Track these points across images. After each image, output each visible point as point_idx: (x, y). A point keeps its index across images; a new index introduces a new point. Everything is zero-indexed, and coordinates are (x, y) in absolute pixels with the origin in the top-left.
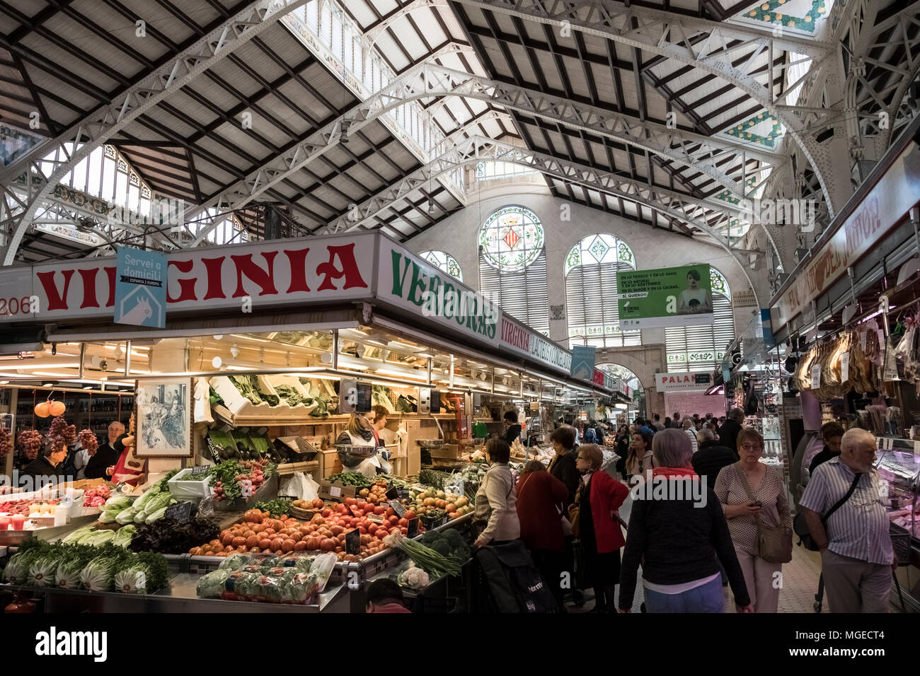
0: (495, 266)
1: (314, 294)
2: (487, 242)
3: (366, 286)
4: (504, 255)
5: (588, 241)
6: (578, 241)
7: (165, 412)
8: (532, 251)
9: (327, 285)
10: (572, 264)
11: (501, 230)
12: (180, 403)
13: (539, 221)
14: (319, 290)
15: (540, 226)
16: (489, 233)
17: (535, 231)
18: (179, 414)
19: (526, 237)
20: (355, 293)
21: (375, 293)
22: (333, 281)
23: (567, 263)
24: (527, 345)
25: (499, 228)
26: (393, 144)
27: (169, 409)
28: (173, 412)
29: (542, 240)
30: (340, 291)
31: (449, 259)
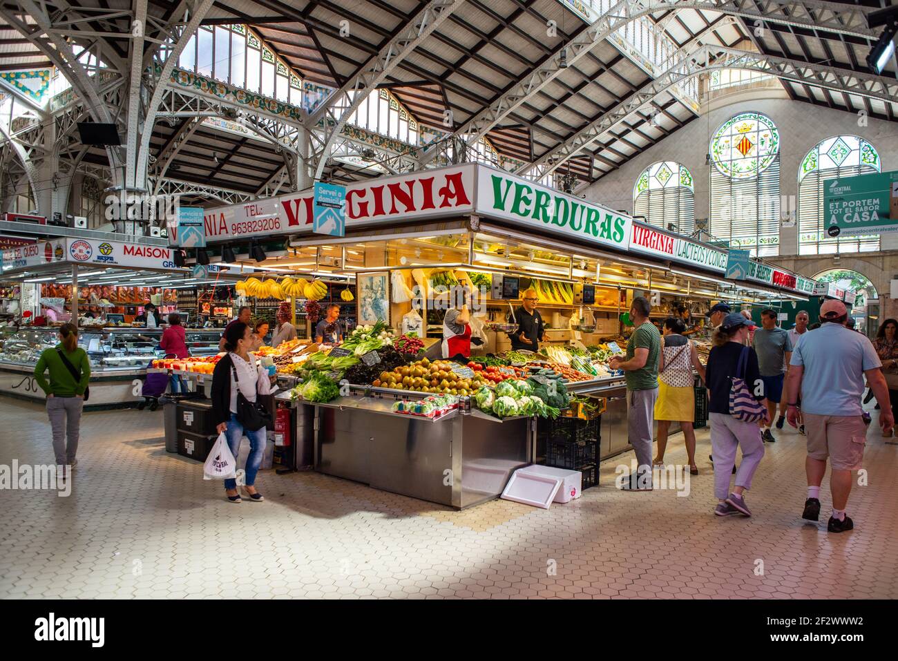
0: (726, 174)
1: (438, 210)
2: (719, 151)
3: (469, 203)
4: (736, 162)
5: (826, 145)
6: (817, 146)
7: (373, 295)
8: (766, 157)
9: (445, 203)
10: (807, 168)
11: (734, 137)
12: (382, 289)
13: (774, 126)
14: (441, 207)
15: (776, 132)
16: (722, 141)
17: (770, 136)
19: (760, 143)
20: (463, 208)
21: (475, 209)
22: (450, 200)
23: (803, 168)
24: (671, 248)
25: (732, 136)
26: (623, 62)
27: (376, 294)
28: (379, 295)
29: (777, 146)
30: (454, 208)
31: (682, 168)
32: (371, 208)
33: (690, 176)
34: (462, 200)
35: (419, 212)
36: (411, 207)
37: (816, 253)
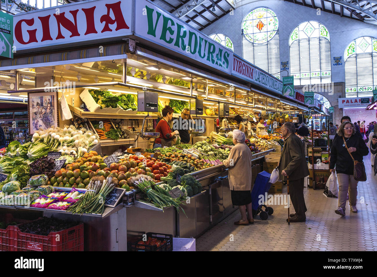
0: (251, 41)
1: (99, 35)
2: (247, 28)
3: (128, 28)
4: (256, 35)
5: (303, 25)
6: (298, 26)
7: (43, 111)
8: (271, 32)
9: (106, 29)
10: (293, 38)
11: (254, 21)
12: (51, 106)
13: (275, 15)
14: (102, 32)
15: (276, 18)
16: (248, 23)
17: (273, 21)
18: (51, 112)
19: (268, 24)
20: (123, 33)
21: (134, 32)
22: (111, 26)
23: (291, 38)
24: (252, 75)
27: (46, 109)
28: (48, 111)
29: (277, 26)
30: (115, 33)
31: (226, 38)
32: (39, 35)
33: (231, 42)
34: (122, 25)
35: (83, 37)
36: (75, 32)
37: (299, 85)
